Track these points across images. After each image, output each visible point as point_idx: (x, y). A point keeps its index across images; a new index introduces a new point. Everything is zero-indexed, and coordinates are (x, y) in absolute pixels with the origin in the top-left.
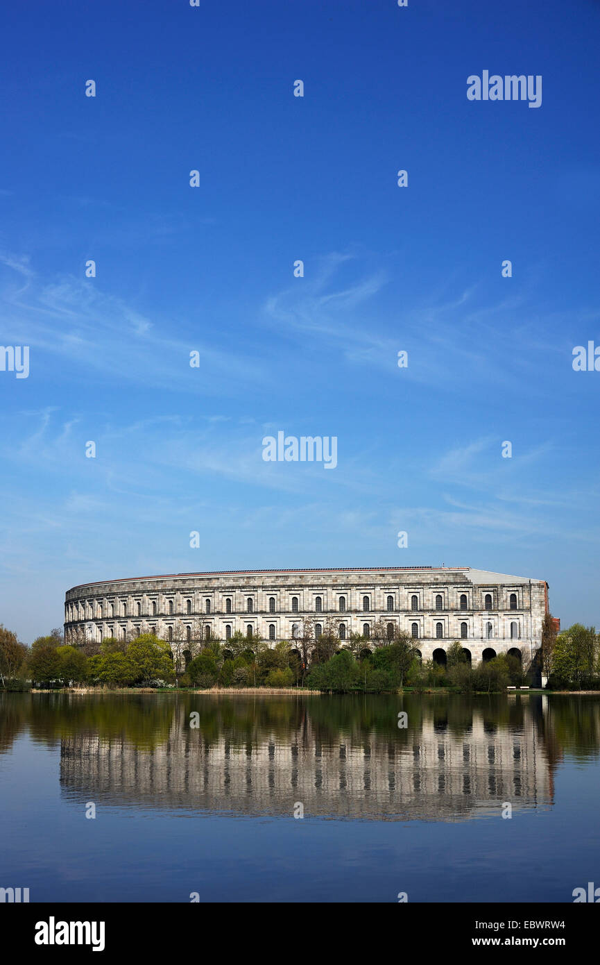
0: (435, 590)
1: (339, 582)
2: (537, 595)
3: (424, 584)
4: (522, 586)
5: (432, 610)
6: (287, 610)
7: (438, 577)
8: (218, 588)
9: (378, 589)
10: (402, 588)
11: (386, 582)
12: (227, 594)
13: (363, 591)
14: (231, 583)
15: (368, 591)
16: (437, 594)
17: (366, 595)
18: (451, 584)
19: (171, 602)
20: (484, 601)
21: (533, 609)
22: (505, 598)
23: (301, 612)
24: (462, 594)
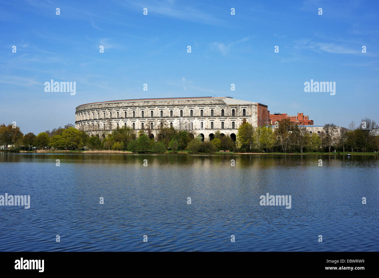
0: (211, 107)
1: (170, 104)
2: (254, 110)
3: (206, 105)
4: (248, 105)
5: (209, 116)
6: (148, 116)
7: (212, 101)
8: (121, 107)
9: (186, 107)
10: (196, 106)
11: (190, 104)
12: (125, 109)
13: (180, 108)
14: (126, 105)
15: (182, 108)
16: (211, 109)
17: (181, 110)
18: (217, 104)
19: (104, 113)
20: (231, 112)
21: (252, 116)
22: (240, 111)
23: (154, 117)
24: (222, 109)
